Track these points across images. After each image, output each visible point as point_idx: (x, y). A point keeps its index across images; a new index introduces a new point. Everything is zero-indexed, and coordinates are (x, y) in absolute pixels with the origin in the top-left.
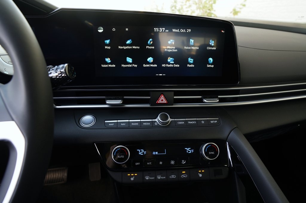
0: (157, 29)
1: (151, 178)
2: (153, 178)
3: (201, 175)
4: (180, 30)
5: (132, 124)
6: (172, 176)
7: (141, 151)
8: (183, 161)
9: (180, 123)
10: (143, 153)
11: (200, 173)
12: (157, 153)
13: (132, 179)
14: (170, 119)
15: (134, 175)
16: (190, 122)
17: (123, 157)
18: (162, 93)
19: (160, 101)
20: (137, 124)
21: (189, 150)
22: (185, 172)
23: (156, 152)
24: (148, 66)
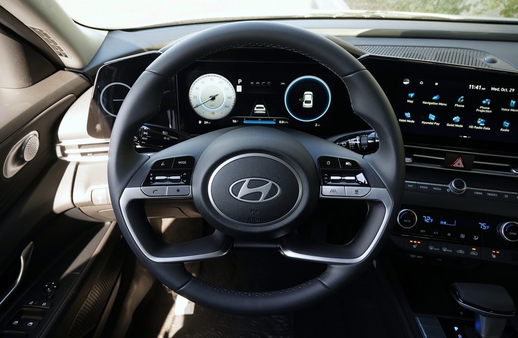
0: (473, 86)
1: (435, 249)
2: (437, 249)
3: (494, 256)
4: (500, 89)
5: (421, 187)
6: (460, 251)
7: (427, 218)
8: (475, 237)
9: (478, 193)
10: (430, 221)
11: (494, 254)
12: (445, 223)
13: (415, 246)
14: (465, 188)
15: (417, 243)
16: (490, 194)
17: (410, 221)
18: (460, 155)
19: (456, 165)
20: (426, 188)
21: (483, 226)
22: (475, 249)
23: (444, 221)
24: (452, 125)
